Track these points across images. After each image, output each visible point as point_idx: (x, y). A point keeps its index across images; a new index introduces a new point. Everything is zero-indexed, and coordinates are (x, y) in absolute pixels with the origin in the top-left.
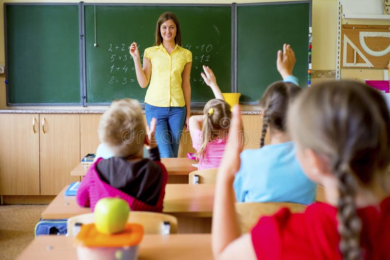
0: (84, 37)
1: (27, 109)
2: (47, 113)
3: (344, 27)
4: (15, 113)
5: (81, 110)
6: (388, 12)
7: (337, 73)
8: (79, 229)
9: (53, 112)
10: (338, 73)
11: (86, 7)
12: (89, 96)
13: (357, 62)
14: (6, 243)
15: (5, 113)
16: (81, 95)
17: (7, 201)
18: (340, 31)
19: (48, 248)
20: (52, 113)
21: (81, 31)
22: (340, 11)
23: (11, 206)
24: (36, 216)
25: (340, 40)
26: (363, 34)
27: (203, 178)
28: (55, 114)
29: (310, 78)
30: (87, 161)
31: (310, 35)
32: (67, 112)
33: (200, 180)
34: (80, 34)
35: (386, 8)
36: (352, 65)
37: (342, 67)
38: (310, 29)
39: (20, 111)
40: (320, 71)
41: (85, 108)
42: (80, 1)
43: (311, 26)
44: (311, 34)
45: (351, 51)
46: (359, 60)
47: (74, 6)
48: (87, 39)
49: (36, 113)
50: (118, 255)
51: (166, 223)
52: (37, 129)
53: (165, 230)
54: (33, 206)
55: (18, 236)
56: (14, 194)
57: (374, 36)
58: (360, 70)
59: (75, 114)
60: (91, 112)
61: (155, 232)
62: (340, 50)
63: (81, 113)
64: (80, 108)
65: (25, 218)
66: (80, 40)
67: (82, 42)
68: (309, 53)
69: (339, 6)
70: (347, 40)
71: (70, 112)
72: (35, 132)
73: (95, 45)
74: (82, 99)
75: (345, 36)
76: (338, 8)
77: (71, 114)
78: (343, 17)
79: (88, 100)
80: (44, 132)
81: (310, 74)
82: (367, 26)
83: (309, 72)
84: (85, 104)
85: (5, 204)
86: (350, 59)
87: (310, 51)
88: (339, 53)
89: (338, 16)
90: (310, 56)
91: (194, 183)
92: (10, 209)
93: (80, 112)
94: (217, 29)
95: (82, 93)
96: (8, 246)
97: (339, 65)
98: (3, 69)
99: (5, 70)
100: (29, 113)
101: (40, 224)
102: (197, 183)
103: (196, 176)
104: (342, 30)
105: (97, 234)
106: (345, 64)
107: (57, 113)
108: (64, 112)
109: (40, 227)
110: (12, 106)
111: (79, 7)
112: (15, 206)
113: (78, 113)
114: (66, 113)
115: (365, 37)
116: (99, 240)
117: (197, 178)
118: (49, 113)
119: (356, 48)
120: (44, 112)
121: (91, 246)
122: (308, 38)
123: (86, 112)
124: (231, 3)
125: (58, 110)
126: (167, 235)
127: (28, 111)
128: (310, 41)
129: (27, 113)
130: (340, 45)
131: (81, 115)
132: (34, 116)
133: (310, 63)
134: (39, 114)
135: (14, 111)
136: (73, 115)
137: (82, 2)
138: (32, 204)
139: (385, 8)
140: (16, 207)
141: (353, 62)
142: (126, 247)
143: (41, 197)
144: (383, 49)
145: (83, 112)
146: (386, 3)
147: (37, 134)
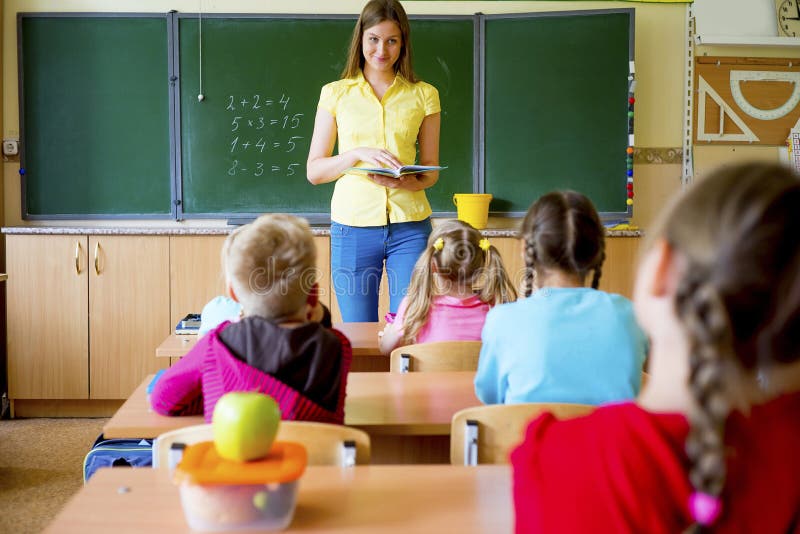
0: (177, 82)
1: (66, 227)
2: (103, 235)
3: (698, 60)
4: (40, 234)
5: (172, 229)
6: (787, 31)
7: (685, 153)
8: (179, 453)
9: (116, 231)
10: (688, 154)
11: (183, 21)
12: (187, 200)
13: (725, 132)
14: (22, 494)
15: (19, 234)
16: (173, 198)
17: (24, 412)
18: (692, 68)
19: (121, 491)
20: (113, 235)
21: (173, 69)
22: (692, 29)
23: (32, 421)
24: (82, 440)
25: (691, 88)
26: (737, 76)
27: (418, 361)
28: (119, 235)
29: (632, 163)
30: (186, 328)
31: (630, 78)
32: (145, 231)
33: (413, 365)
34: (170, 75)
35: (784, 23)
36: (715, 137)
37: (695, 142)
38: (632, 64)
39: (51, 230)
40: (650, 149)
41: (179, 224)
42: (169, 10)
43: (633, 60)
44: (633, 74)
45: (713, 109)
46: (730, 127)
47: (160, 19)
48: (183, 86)
49: (82, 234)
50: (259, 500)
51: (349, 444)
52: (83, 265)
53: (347, 457)
54: (74, 420)
55: (46, 480)
56: (36, 396)
57: (760, 78)
58: (731, 148)
59: (161, 235)
60: (192, 231)
61: (327, 461)
62: (691, 108)
63: (172, 235)
64: (170, 225)
65: (59, 444)
66: (170, 87)
67: (173, 92)
68: (630, 114)
69: (688, 19)
70: (705, 87)
71: (151, 232)
72: (79, 272)
73: (200, 97)
74: (173, 207)
75: (702, 80)
76: (688, 23)
77: (151, 235)
78: (698, 42)
79: (186, 209)
80: (98, 273)
81: (631, 156)
82: (745, 58)
83: (629, 151)
84: (180, 215)
85: (18, 418)
86: (712, 126)
87: (632, 109)
88: (689, 114)
89: (688, 39)
90: (632, 119)
91: (401, 370)
92: (29, 427)
93: (170, 232)
94: (444, 65)
95: (174, 194)
96: (27, 501)
97: (690, 138)
98: (15, 145)
99: (19, 148)
100: (68, 234)
101: (94, 454)
102: (407, 372)
103: (404, 356)
104: (695, 67)
105: (219, 460)
106: (702, 136)
107: (124, 235)
108: (140, 231)
109: (93, 460)
110: (33, 219)
111: (169, 21)
112: (39, 421)
113: (167, 235)
114: (142, 235)
115: (741, 82)
116: (222, 472)
117: (407, 360)
118: (107, 235)
119: (724, 104)
120: (98, 231)
121: (206, 484)
122: (626, 84)
123: (182, 232)
124: (473, 13)
125: (126, 228)
126: (351, 466)
127: (66, 230)
128: (631, 90)
129: (63, 234)
130: (691, 98)
131: (172, 238)
132: (77, 240)
133: (632, 133)
134: (88, 235)
135: (37, 230)
136: (156, 238)
137: (175, 12)
138: (72, 418)
139: (781, 24)
140: (42, 423)
141: (718, 132)
142: (274, 486)
143: (90, 403)
144: (778, 105)
145: (175, 231)
146: (783, 13)
147: (84, 275)
